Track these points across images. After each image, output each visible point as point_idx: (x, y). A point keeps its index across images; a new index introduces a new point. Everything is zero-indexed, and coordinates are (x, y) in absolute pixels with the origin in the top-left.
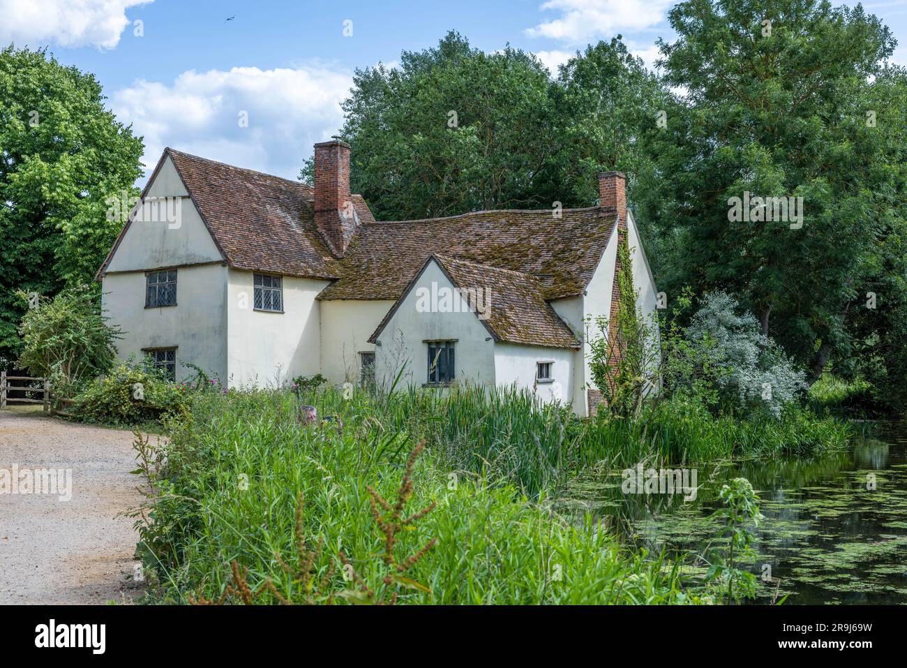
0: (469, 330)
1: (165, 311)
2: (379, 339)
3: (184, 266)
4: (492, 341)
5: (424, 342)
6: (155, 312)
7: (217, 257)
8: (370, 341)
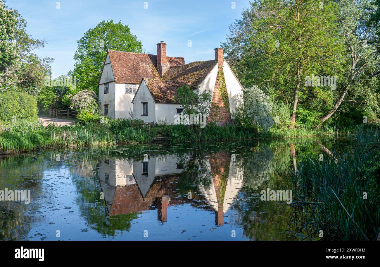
0: (150, 99)
1: (107, 94)
2: (134, 102)
3: (110, 82)
4: (154, 102)
5: (142, 103)
6: (105, 94)
7: (114, 80)
8: (132, 103)
